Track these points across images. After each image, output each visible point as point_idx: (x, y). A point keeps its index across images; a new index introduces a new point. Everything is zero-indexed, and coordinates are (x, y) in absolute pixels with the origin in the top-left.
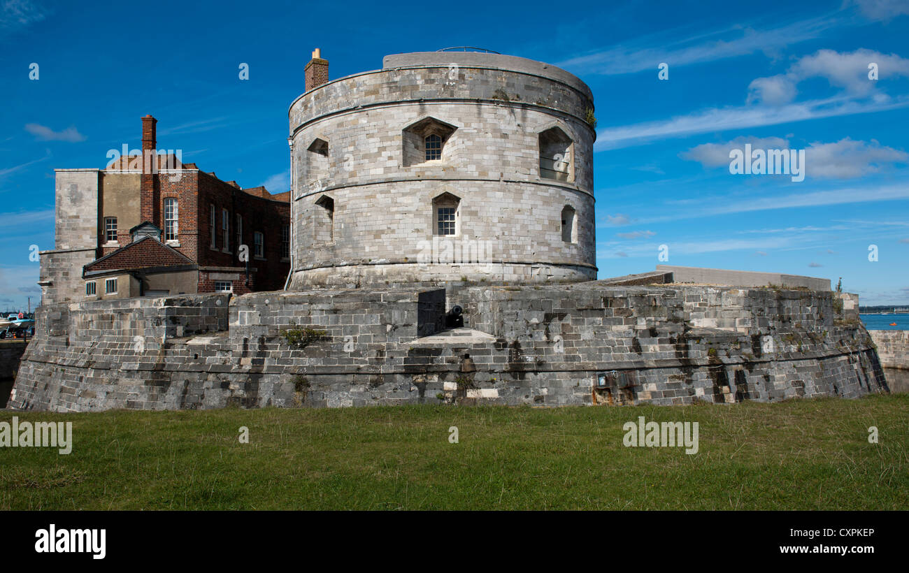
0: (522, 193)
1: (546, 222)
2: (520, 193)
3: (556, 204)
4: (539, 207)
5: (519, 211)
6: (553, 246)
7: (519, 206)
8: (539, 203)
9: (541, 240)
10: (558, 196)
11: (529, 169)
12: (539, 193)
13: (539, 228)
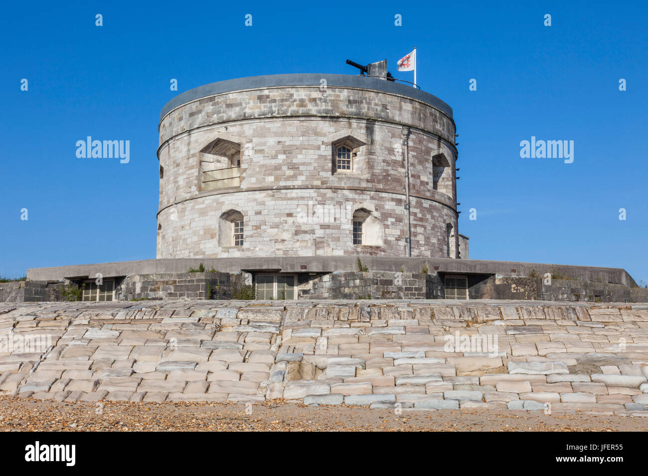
0: (185, 211)
1: (202, 232)
2: (184, 210)
3: (213, 213)
4: (196, 219)
5: (183, 227)
6: (206, 253)
7: (183, 223)
8: (197, 215)
9: (196, 250)
10: (215, 204)
11: (190, 187)
12: (197, 207)
13: (195, 239)
